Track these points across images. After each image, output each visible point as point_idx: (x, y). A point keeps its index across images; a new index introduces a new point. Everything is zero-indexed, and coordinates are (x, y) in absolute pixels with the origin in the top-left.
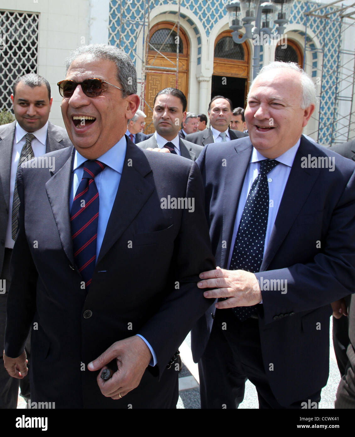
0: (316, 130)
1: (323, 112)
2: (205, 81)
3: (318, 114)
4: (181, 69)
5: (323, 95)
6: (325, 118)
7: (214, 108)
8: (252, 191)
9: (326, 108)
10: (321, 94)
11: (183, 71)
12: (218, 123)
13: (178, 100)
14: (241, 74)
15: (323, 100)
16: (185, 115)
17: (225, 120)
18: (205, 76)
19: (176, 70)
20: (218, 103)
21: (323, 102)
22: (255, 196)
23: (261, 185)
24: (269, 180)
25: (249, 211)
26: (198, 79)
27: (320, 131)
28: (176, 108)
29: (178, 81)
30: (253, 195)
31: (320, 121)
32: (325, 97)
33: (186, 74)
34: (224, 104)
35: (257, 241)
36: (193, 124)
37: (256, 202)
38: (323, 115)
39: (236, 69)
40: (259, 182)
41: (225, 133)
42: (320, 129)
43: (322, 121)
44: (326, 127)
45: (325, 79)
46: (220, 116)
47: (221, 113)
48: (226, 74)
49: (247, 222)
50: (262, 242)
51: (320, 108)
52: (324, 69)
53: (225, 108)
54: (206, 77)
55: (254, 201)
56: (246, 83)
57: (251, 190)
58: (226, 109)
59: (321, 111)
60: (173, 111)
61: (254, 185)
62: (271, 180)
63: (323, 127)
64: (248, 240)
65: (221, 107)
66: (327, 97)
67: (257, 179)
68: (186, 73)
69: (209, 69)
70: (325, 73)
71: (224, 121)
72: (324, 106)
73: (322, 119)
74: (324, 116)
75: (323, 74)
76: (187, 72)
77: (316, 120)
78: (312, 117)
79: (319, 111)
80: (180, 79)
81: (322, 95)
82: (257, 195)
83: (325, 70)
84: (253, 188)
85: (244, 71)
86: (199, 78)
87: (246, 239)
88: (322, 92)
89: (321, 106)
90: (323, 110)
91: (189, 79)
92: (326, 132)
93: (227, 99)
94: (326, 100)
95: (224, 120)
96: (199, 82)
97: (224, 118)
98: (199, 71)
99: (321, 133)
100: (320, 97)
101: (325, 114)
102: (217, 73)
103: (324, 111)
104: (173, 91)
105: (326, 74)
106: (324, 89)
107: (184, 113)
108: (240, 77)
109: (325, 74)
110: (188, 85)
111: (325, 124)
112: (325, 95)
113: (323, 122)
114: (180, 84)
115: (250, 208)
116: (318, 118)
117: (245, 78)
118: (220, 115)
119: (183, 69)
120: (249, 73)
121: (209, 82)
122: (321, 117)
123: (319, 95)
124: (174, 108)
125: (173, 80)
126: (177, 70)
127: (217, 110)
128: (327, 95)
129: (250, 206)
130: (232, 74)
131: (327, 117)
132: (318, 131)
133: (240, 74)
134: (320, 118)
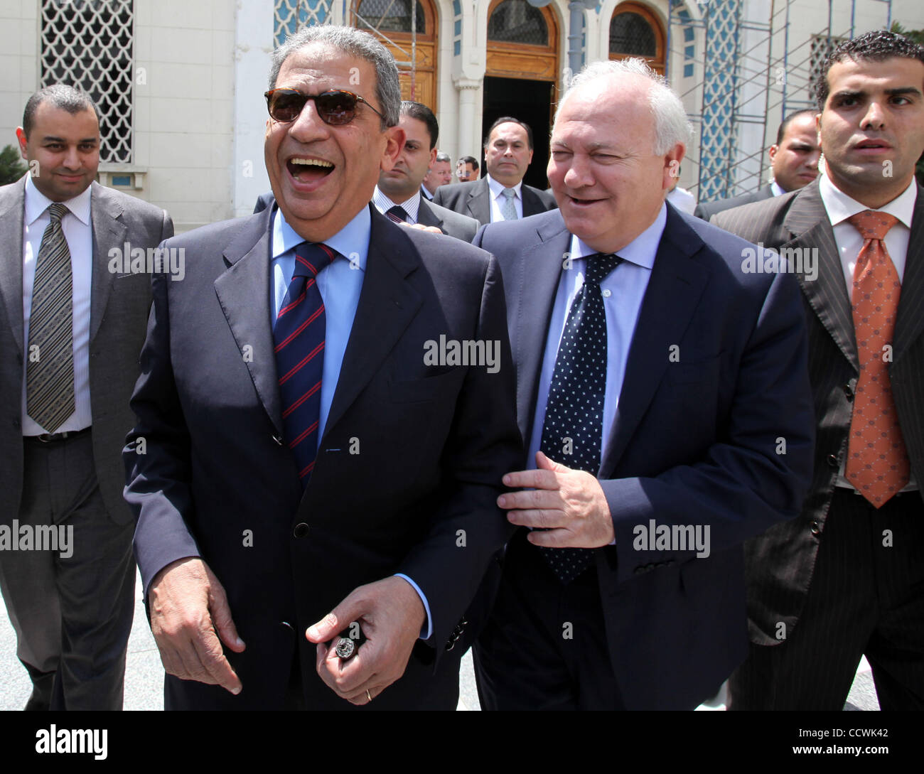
0: (694, 184)
1: (707, 148)
2: (470, 87)
3: (699, 150)
4: (421, 65)
5: (708, 112)
6: (712, 159)
7: (496, 139)
8: (573, 318)
9: (713, 138)
10: (703, 110)
11: (426, 68)
12: (502, 170)
13: (422, 127)
14: (543, 74)
15: (708, 122)
16: (434, 154)
17: (516, 165)
18: (469, 78)
19: (411, 65)
20: (503, 132)
21: (708, 127)
22: (580, 327)
23: (589, 305)
24: (606, 293)
25: (569, 356)
26: (456, 85)
27: (702, 185)
28: (416, 142)
29: (416, 89)
30: (575, 325)
31: (703, 164)
32: (711, 117)
33: (431, 75)
34: (516, 133)
35: (587, 415)
36: (440, 173)
37: (581, 338)
38: (707, 152)
39: (531, 64)
40: (584, 298)
41: (513, 190)
42: (703, 181)
43: (706, 164)
44: (714, 178)
45: (709, 81)
46: (506, 156)
47: (508, 151)
48: (511, 73)
49: (566, 378)
50: (597, 417)
51: (702, 138)
52: (708, 60)
53: (517, 142)
54: (472, 80)
55: (577, 336)
56: (552, 90)
57: (570, 315)
58: (518, 144)
59: (704, 145)
60: (411, 147)
61: (576, 306)
62: (610, 293)
63: (708, 176)
64: (571, 414)
65: (509, 139)
66: (714, 117)
67: (581, 293)
68: (433, 72)
69: (477, 64)
70: (710, 68)
71: (515, 167)
72: (710, 134)
73: (706, 160)
74: (709, 155)
75: (707, 71)
76: (433, 70)
77: (695, 162)
78: (686, 157)
79: (699, 144)
80: (420, 85)
81: (705, 113)
82: (582, 324)
83: (711, 63)
84: (574, 310)
85: (548, 67)
86: (458, 81)
87: (566, 412)
88: (704, 107)
89: (704, 135)
90: (707, 144)
91: (438, 85)
92: (714, 187)
93: (522, 124)
94: (714, 122)
95: (513, 164)
96: (458, 90)
97: (514, 161)
98: (457, 68)
99: (705, 190)
100: (702, 116)
101: (712, 150)
102: (493, 72)
103: (710, 145)
104: (412, 108)
105: (713, 71)
106: (708, 101)
107: (433, 150)
108: (541, 79)
109: (709, 70)
110: (436, 97)
111: (711, 171)
112: (711, 113)
113: (709, 167)
114: (420, 94)
115: (570, 351)
116: (697, 160)
117: (551, 80)
118: (505, 154)
119: (425, 65)
120: (559, 70)
121: (479, 90)
122: (703, 156)
123: (700, 113)
124: (413, 141)
125: (407, 86)
126: (413, 65)
127: (501, 144)
128: (714, 112)
129: (569, 347)
130: (523, 73)
131: (715, 157)
132: (699, 184)
133: (540, 74)
134: (701, 159)
